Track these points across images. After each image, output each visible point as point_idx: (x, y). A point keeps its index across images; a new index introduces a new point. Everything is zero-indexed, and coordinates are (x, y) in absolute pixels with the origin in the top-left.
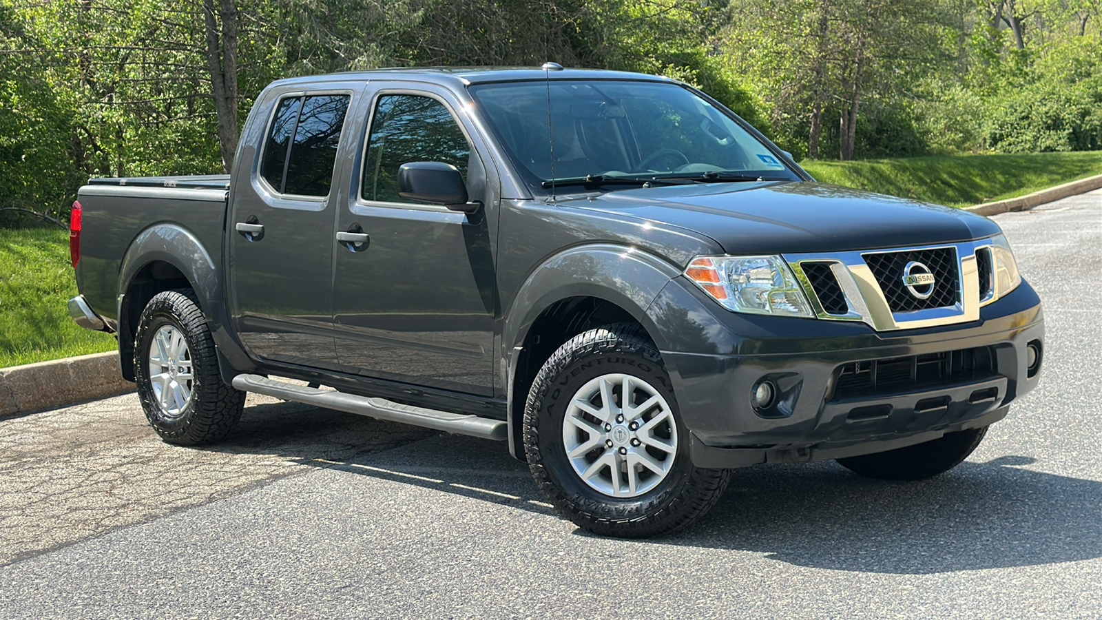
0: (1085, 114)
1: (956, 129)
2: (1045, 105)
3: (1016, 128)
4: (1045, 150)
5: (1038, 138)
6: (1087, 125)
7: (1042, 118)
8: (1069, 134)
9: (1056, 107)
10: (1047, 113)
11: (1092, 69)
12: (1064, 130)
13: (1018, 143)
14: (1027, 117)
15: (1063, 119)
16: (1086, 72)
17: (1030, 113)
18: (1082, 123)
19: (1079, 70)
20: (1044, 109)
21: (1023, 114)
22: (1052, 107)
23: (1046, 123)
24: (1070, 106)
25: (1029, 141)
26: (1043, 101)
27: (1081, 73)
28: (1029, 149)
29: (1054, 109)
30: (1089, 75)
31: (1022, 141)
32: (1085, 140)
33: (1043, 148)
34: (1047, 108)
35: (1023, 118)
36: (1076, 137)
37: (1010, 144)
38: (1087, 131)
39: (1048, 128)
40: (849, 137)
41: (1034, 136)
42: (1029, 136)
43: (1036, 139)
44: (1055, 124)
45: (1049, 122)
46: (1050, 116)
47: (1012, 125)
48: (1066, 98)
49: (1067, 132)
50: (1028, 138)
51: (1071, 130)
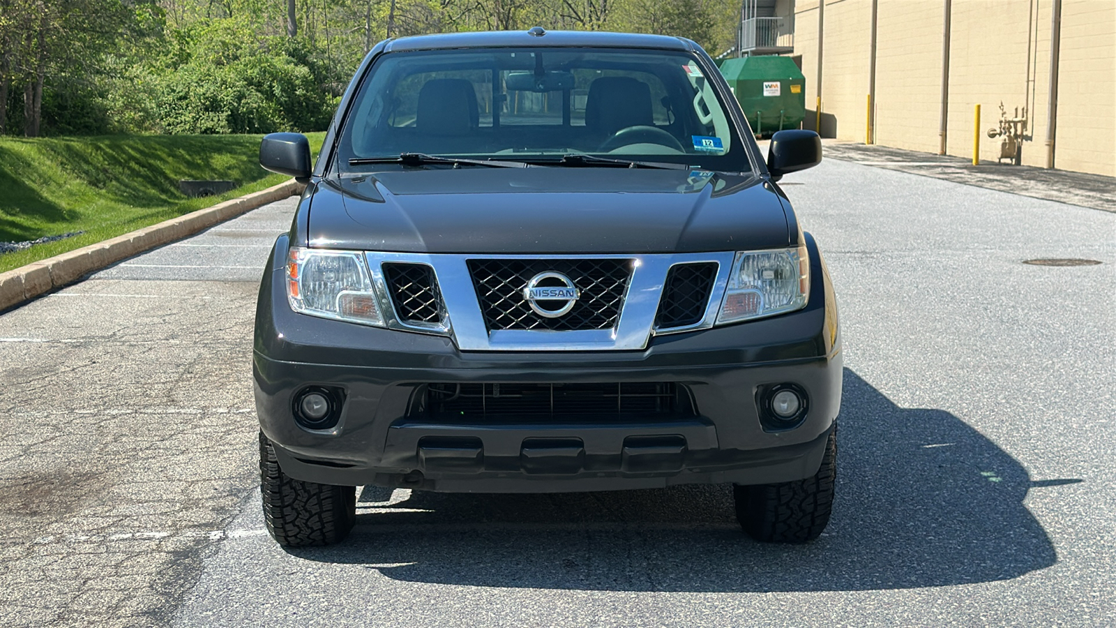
0: (240, 97)
1: (135, 108)
2: (202, 86)
3: (174, 108)
4: (205, 132)
5: (198, 119)
6: (243, 108)
7: (200, 100)
8: (228, 116)
9: (212, 88)
10: (204, 94)
11: (239, 52)
12: (223, 112)
13: (178, 124)
14: (185, 98)
15: (221, 101)
16: (233, 55)
17: (187, 93)
18: (239, 105)
19: (227, 53)
20: (202, 91)
21: (181, 94)
22: (208, 88)
23: (204, 104)
24: (226, 88)
25: (189, 122)
26: (199, 83)
27: (228, 55)
28: (189, 130)
29: (212, 90)
30: (236, 58)
31: (182, 122)
32: (243, 122)
33: (203, 129)
34: (205, 89)
35: (180, 99)
36: (234, 118)
37: (169, 125)
38: (244, 113)
39: (207, 109)
40: (34, 111)
41: (193, 117)
42: (188, 117)
43: (196, 120)
44: (214, 105)
45: (208, 103)
46: (207, 98)
47: (170, 105)
48: (222, 80)
49: (225, 114)
50: (187, 119)
51: (229, 113)
